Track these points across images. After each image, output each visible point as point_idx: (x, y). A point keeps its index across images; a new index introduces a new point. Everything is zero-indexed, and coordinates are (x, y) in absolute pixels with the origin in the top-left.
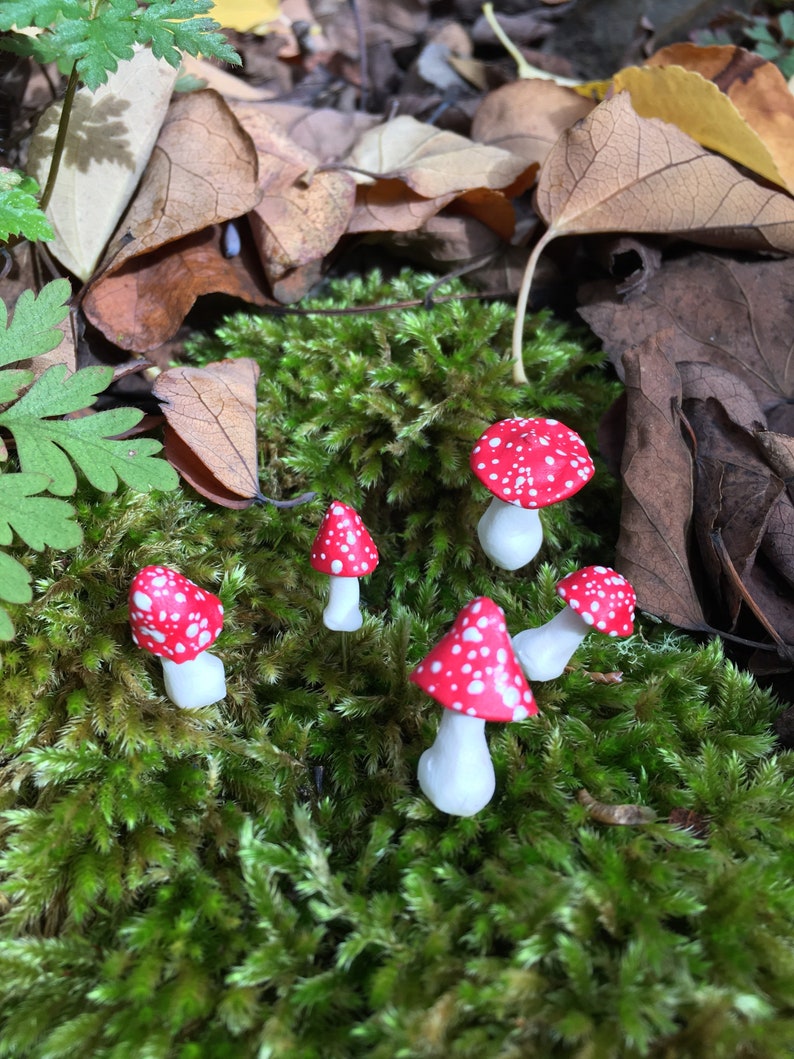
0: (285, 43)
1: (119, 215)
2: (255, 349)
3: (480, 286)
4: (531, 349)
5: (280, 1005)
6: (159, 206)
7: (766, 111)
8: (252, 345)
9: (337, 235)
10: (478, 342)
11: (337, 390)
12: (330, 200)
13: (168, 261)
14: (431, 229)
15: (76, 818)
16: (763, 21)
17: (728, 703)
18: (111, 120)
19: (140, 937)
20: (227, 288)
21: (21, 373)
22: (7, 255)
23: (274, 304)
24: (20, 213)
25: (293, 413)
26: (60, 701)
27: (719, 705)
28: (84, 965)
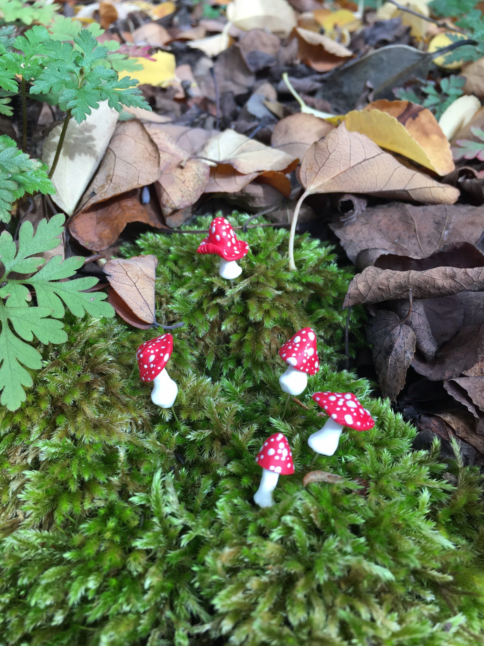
0: (177, 91)
1: (88, 182)
2: (156, 250)
3: (274, 220)
4: (298, 252)
5: (157, 561)
6: (109, 178)
7: (426, 134)
8: (154, 249)
9: (200, 194)
10: (271, 248)
11: (197, 271)
12: (196, 176)
13: (113, 206)
14: (248, 191)
15: (60, 472)
16: (432, 83)
17: (389, 429)
18: (87, 134)
19: (89, 530)
20: (142, 219)
21: (39, 259)
22: (31, 201)
23: (166, 228)
24: (39, 180)
25: (174, 283)
26: (52, 420)
27: (384, 429)
28: (61, 544)
